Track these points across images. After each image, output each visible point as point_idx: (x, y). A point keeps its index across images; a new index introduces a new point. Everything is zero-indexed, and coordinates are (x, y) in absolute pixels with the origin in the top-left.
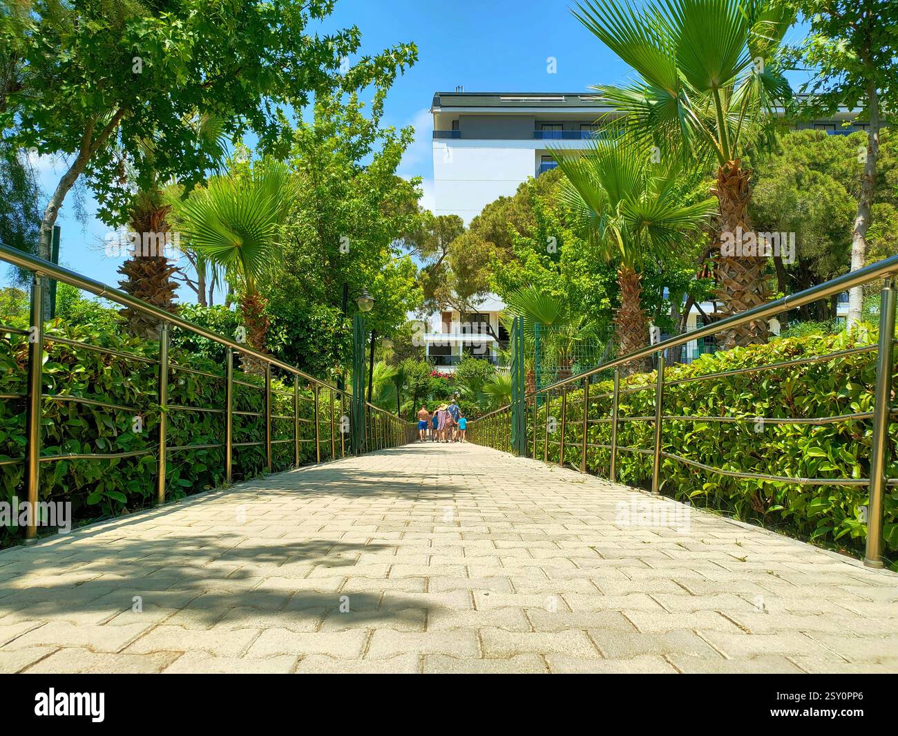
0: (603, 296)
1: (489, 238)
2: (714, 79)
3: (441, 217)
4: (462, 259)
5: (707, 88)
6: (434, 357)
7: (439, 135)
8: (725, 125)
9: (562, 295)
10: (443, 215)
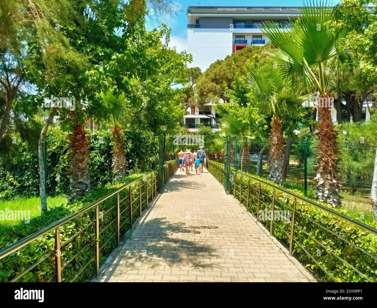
0: (265, 124)
1: (213, 81)
2: (319, 58)
3: (191, 68)
4: (201, 90)
5: (316, 62)
6: (188, 125)
7: (190, 26)
8: (323, 73)
9: (247, 123)
10: (192, 67)
